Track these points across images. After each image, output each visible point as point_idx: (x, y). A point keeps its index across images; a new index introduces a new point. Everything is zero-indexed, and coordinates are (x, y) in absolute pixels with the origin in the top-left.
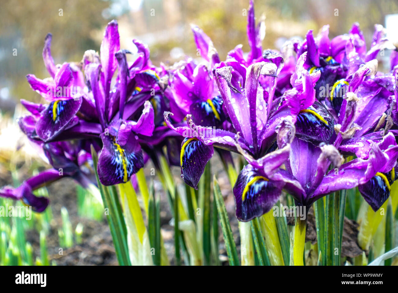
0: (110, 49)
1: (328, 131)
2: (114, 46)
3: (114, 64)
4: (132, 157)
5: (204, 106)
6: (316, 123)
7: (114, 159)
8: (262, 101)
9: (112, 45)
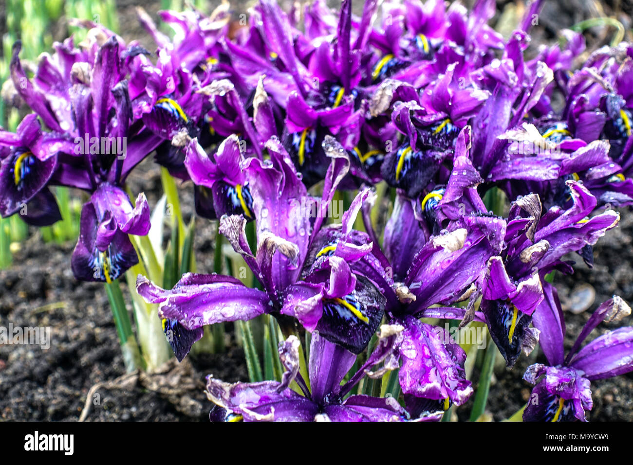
0: (104, 80)
1: (367, 332)
2: (111, 77)
3: (109, 101)
4: (117, 260)
5: (231, 194)
6: (351, 320)
7: (92, 261)
8: (305, 222)
9: (108, 75)
